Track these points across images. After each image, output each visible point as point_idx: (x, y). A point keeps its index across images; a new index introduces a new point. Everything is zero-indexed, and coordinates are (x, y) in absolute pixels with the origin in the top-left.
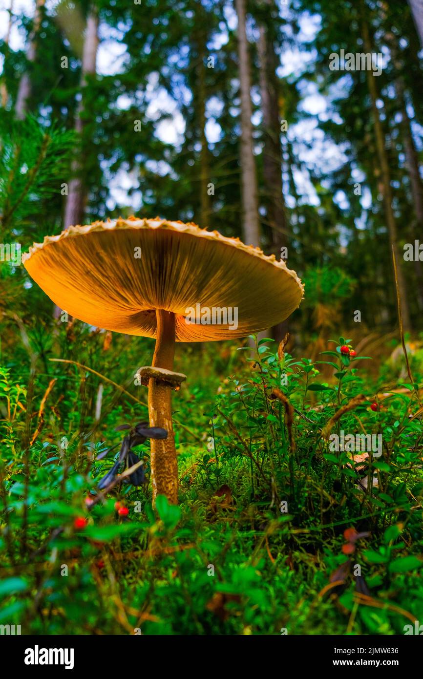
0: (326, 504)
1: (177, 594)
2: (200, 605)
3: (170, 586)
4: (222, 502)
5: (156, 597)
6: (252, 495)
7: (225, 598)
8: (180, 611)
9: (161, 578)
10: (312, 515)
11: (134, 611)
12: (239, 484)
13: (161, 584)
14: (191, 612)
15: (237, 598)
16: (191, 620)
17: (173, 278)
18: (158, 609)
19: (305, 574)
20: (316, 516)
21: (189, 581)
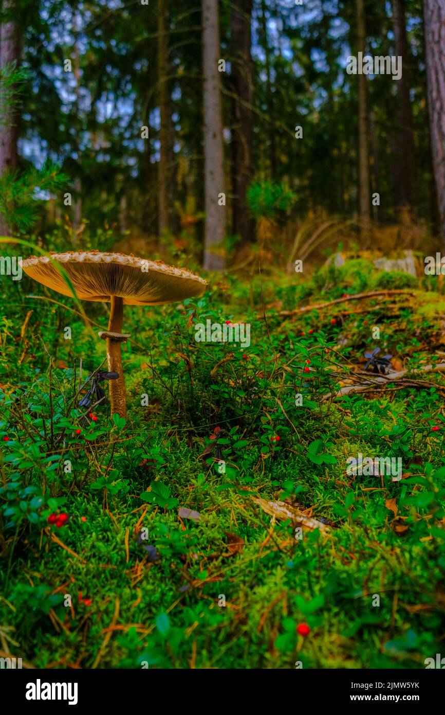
0: (213, 411)
1: (124, 459)
2: (136, 464)
3: (122, 456)
4: (154, 408)
5: (114, 461)
6: (172, 405)
7: (148, 461)
8: (127, 467)
9: (117, 452)
10: (204, 417)
11: (104, 467)
12: (165, 398)
13: (116, 455)
14: (132, 467)
15: (152, 461)
16: (132, 471)
17: (120, 285)
18: (115, 466)
19: (198, 448)
20: (206, 418)
21: (131, 453)
